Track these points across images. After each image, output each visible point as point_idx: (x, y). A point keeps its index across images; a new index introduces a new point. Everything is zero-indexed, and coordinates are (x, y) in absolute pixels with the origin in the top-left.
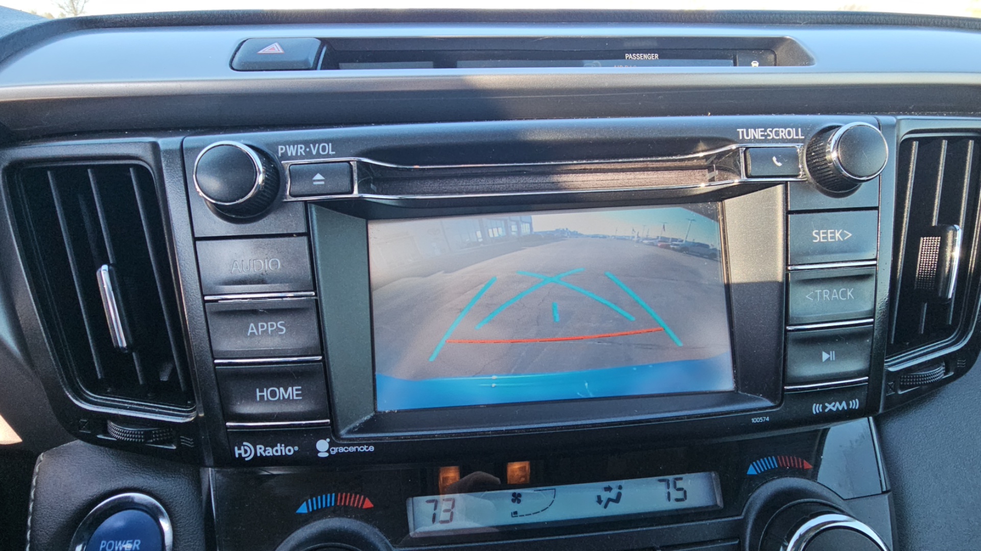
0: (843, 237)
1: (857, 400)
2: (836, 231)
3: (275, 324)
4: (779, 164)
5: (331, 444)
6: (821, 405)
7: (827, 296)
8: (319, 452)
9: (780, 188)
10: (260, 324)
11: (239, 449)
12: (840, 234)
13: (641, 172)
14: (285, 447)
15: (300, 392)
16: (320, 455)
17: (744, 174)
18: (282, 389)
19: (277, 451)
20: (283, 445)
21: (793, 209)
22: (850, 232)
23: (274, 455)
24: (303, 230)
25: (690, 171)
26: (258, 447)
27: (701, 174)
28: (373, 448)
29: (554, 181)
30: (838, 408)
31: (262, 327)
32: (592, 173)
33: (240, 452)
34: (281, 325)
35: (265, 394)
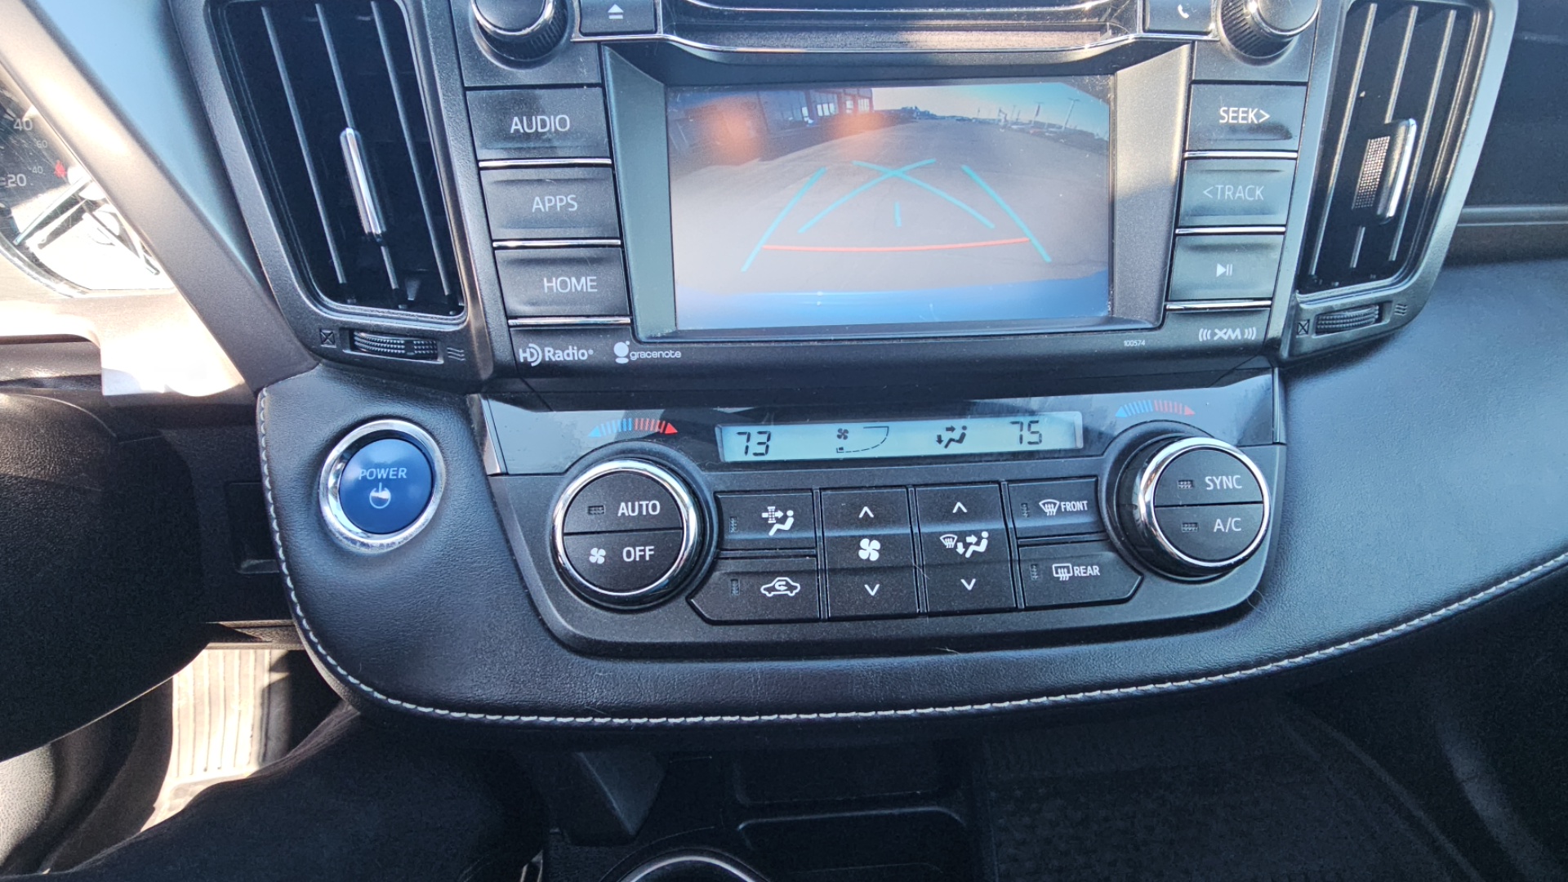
0: (1258, 119)
1: (1254, 329)
2: (1250, 110)
3: (564, 198)
4: (1186, 16)
5: (631, 349)
6: (1209, 332)
7: (1230, 193)
8: (617, 357)
9: (1185, 49)
10: (546, 198)
11: (524, 352)
12: (1255, 115)
13: (1015, 32)
14: (578, 350)
15: (595, 284)
16: (619, 361)
17: (1141, 28)
18: (574, 280)
19: (568, 355)
20: (575, 348)
21: (1198, 78)
22: (1268, 113)
23: (565, 360)
24: (596, 79)
25: (1077, 33)
26: (547, 349)
27: (1091, 37)
28: (680, 354)
29: (902, 40)
30: (1230, 337)
31: (550, 201)
32: (951, 30)
33: (525, 355)
34: (572, 199)
35: (554, 284)
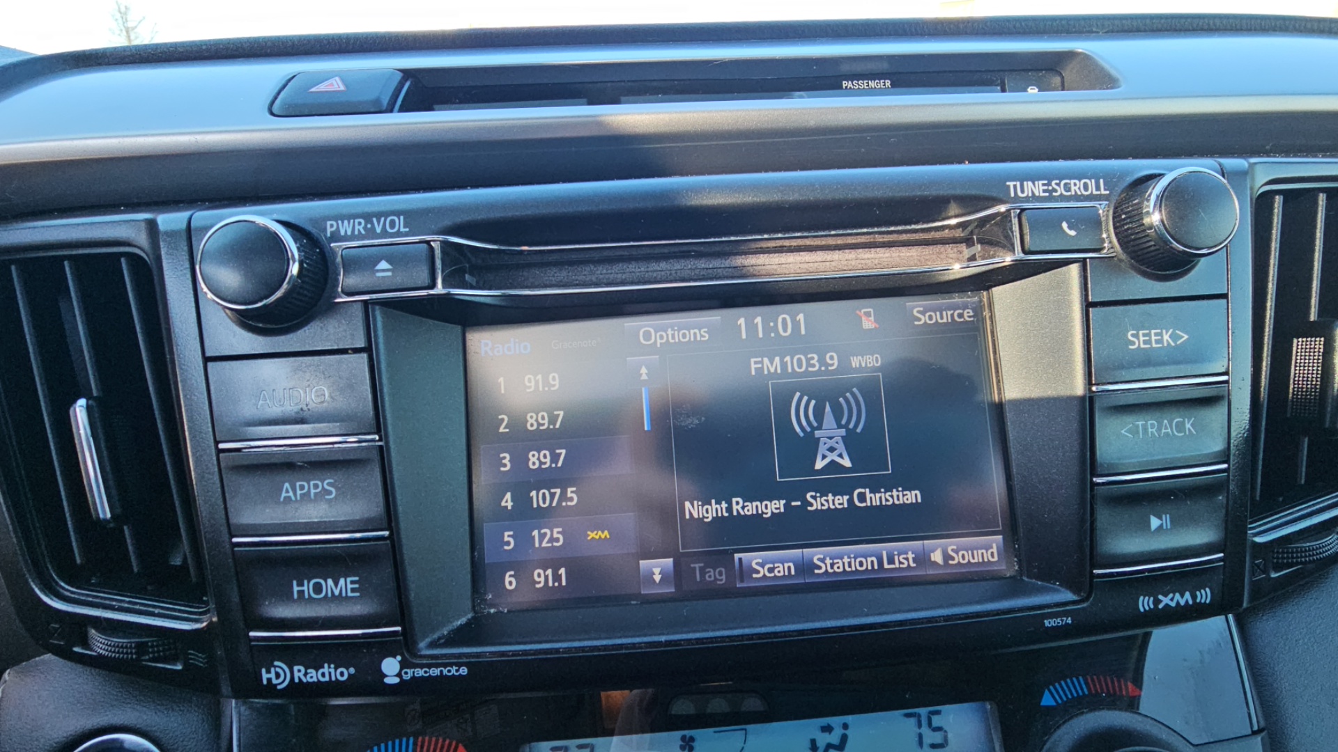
0: (1175, 341)
1: (1208, 590)
2: (1164, 331)
3: (320, 483)
4: (1073, 233)
5: (404, 665)
6: (1152, 599)
7: (1154, 430)
8: (386, 676)
9: (1074, 269)
10: (298, 484)
11: (268, 672)
12: (1170, 337)
13: (866, 250)
14: (336, 669)
15: (357, 586)
16: (387, 680)
17: (1020, 249)
18: (330, 582)
19: (323, 675)
20: (332, 666)
21: (1096, 300)
22: (1186, 333)
23: (319, 681)
24: (361, 343)
25: (939, 246)
26: (296, 668)
27: (955, 250)
28: (466, 670)
29: (736, 265)
30: (1178, 603)
31: (302, 488)
32: (792, 252)
33: (269, 676)
34: (329, 484)
35: (305, 588)
